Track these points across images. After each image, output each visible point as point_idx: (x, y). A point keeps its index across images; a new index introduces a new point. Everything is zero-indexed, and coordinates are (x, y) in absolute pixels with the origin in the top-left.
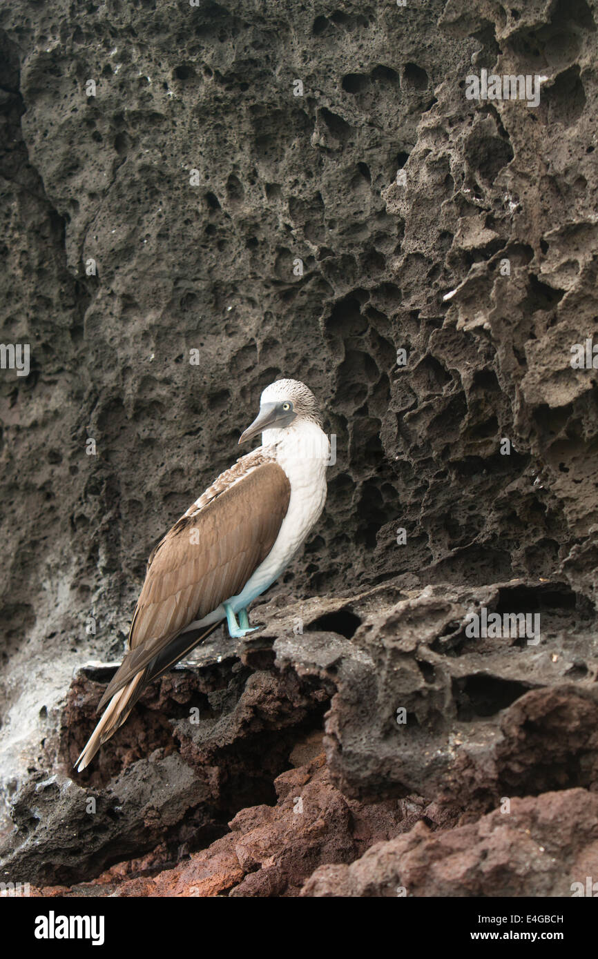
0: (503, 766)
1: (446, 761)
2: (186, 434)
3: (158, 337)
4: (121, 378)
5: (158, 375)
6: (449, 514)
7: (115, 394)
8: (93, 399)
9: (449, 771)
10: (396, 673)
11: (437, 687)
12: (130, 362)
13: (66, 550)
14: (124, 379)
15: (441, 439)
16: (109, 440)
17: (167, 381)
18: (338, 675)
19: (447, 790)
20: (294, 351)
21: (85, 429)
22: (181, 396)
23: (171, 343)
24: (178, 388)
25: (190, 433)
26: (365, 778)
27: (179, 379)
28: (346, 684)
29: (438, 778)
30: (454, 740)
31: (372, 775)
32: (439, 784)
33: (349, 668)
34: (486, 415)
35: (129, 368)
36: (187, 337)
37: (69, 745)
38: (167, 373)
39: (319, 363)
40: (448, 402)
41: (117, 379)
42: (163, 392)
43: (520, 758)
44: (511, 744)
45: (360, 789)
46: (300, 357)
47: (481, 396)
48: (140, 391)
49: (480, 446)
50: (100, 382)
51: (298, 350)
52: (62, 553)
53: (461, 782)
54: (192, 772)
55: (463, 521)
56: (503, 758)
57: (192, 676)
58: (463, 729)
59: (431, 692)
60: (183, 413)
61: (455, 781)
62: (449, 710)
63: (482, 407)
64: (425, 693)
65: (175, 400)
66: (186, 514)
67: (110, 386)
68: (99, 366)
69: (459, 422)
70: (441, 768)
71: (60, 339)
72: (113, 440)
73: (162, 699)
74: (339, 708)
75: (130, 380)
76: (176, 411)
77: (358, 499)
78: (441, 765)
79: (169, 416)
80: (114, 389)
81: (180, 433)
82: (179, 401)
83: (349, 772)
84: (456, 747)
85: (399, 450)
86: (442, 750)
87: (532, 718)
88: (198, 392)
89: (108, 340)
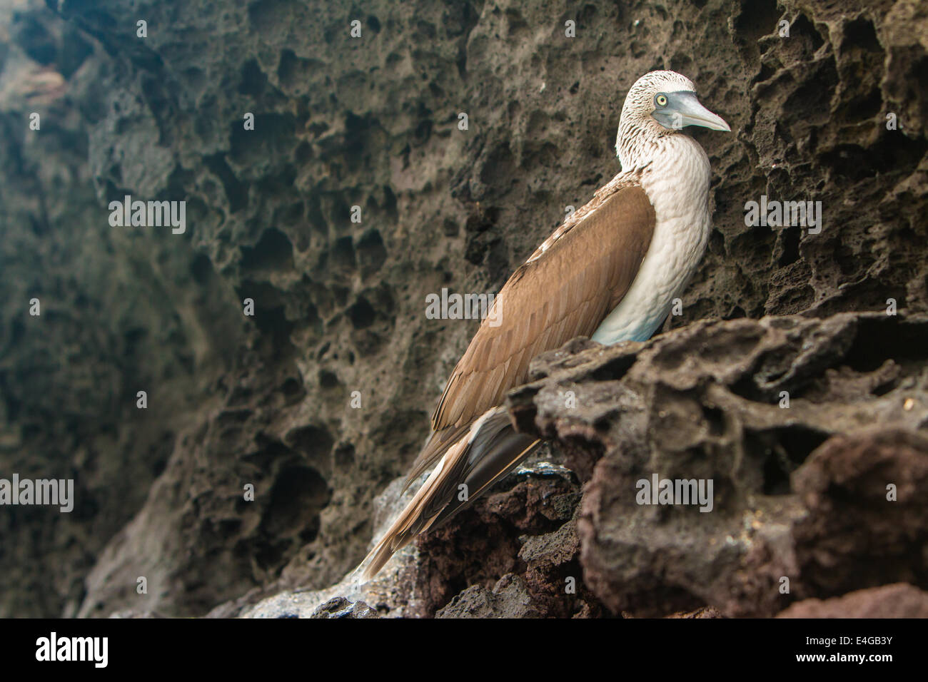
0: (806, 556)
1: (739, 553)
2: (583, 183)
3: (549, 62)
4: (507, 115)
5: (550, 110)
6: (838, 240)
7: (502, 136)
8: (478, 146)
9: (742, 568)
10: (663, 420)
11: (723, 441)
12: (518, 95)
13: (461, 342)
14: (511, 118)
15: (804, 122)
16: (496, 196)
17: (560, 117)
18: (611, 434)
19: (742, 597)
20: (709, 69)
21: (468, 183)
22: (577, 135)
23: (566, 69)
24: (572, 125)
25: (589, 182)
26: (631, 580)
27: (572, 113)
28: (619, 445)
29: (729, 579)
30: (752, 521)
31: (641, 575)
32: (731, 587)
33: (629, 425)
34: (866, 86)
35: (516, 102)
36: (584, 60)
37: (429, 576)
38: (561, 106)
39: (739, 84)
40: (815, 69)
41: (503, 117)
42: (555, 130)
43: (830, 543)
44: (815, 521)
45: (629, 597)
46: (715, 77)
47: (857, 58)
48: (529, 130)
49: (859, 131)
50: (485, 123)
51: (714, 69)
52: (458, 345)
53: (757, 583)
54: (527, 600)
55: (857, 249)
56: (803, 543)
57: (564, 484)
58: (766, 505)
59: (716, 448)
60: (579, 156)
61: (750, 583)
62: (741, 474)
63: (859, 74)
64: (708, 450)
65: (570, 140)
66: (528, 261)
67: (496, 127)
68: (484, 104)
69: (830, 99)
70: (732, 563)
71: (449, 77)
72: (502, 196)
73: (530, 514)
74: (604, 479)
75: (518, 118)
76: (571, 154)
77: (780, 255)
78: (732, 558)
79: (564, 162)
80: (500, 130)
81: (577, 182)
82: (574, 142)
83: (610, 572)
84: (752, 533)
85: (778, 157)
86: (734, 536)
87: (839, 479)
88: (595, 128)
89: (494, 70)
